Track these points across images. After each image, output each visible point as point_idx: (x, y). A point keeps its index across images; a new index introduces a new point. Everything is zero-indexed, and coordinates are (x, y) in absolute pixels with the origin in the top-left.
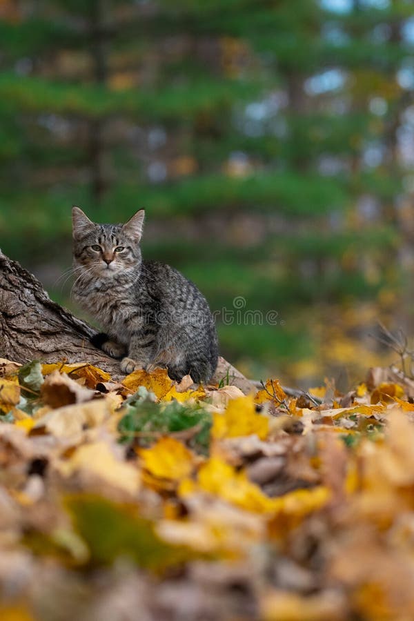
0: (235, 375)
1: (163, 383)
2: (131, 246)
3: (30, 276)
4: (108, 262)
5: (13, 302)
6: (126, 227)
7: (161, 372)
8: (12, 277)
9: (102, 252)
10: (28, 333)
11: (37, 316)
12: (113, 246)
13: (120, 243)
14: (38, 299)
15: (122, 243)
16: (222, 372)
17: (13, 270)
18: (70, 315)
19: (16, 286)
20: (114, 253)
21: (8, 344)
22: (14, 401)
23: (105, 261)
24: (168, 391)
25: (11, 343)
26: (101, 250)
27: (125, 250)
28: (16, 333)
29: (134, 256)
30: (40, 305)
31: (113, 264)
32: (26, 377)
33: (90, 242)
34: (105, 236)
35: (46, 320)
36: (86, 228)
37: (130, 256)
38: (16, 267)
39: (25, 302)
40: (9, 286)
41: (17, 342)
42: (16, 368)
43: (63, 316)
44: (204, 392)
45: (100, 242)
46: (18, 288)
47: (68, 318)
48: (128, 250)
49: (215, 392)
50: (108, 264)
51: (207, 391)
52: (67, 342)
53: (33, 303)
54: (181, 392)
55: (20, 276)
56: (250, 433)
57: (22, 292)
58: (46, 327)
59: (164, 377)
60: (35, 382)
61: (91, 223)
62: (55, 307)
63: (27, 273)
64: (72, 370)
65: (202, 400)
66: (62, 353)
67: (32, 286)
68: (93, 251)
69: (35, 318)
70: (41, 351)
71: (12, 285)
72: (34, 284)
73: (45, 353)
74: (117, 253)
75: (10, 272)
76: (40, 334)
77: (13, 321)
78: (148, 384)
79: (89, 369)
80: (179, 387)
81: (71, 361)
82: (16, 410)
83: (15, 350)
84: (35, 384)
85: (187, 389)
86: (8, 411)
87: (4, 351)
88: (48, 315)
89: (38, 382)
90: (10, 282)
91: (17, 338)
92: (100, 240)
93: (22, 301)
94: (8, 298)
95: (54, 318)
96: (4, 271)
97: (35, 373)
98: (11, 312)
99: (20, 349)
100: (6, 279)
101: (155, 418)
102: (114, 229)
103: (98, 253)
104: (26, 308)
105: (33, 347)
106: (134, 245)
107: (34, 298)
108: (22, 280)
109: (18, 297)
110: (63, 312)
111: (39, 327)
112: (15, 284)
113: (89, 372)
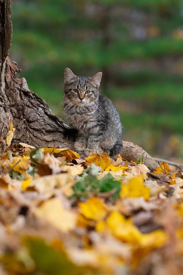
0: (147, 157)
1: (107, 161)
2: (94, 90)
3: (42, 101)
4: (81, 99)
5: (32, 114)
6: (91, 79)
7: (106, 155)
8: (33, 101)
9: (78, 94)
10: (39, 131)
11: (45, 122)
12: (85, 90)
13: (88, 89)
14: (46, 113)
15: (89, 89)
16: (140, 155)
17: (34, 97)
18: (62, 122)
19: (35, 106)
20: (85, 95)
21: (29, 136)
22: (26, 168)
23: (80, 99)
24: (109, 165)
25: (30, 136)
26: (78, 92)
27: (91, 93)
28: (33, 130)
29: (95, 96)
30: (46, 116)
31: (84, 100)
32: (34, 155)
33: (73, 87)
34: (80, 85)
35: (49, 124)
36: (72, 79)
37: (93, 96)
38: (36, 96)
39: (39, 115)
40: (31, 105)
41: (33, 135)
42: (30, 150)
43: (58, 122)
44: (128, 166)
45: (78, 88)
46: (36, 107)
47: (61, 124)
48: (92, 93)
49: (133, 167)
50: (81, 100)
51: (129, 166)
52: (59, 137)
53: (43, 115)
54: (116, 166)
55: (37, 100)
56: (140, 196)
57: (38, 109)
58: (49, 128)
59: (107, 158)
60: (38, 158)
61: (75, 76)
62: (54, 118)
63: (41, 99)
64: (60, 151)
65: (126, 171)
66: (56, 142)
67: (43, 106)
68: (74, 92)
69: (43, 123)
70: (45, 140)
71: (33, 105)
72: (44, 105)
73: (47, 142)
74: (86, 94)
75: (32, 98)
76: (45, 131)
77: (32, 124)
78: (99, 161)
79: (69, 152)
80: (115, 163)
81: (60, 146)
82: (26, 173)
83: (32, 139)
84: (38, 159)
85: (119, 164)
86: (22, 173)
87: (26, 140)
88: (50, 122)
89: (40, 158)
90: (32, 104)
91: (33, 133)
92: (78, 87)
93: (37, 114)
94: (30, 112)
95: (54, 123)
96: (29, 98)
97: (39, 154)
98: (31, 120)
99: (34, 139)
100: (30, 102)
101: (93, 184)
102: (85, 81)
103: (76, 93)
104: (39, 118)
105: (41, 138)
106: (96, 89)
107: (43, 113)
108: (38, 103)
109: (35, 112)
110: (58, 120)
111: (45, 128)
112: (34, 105)
113: (69, 153)
